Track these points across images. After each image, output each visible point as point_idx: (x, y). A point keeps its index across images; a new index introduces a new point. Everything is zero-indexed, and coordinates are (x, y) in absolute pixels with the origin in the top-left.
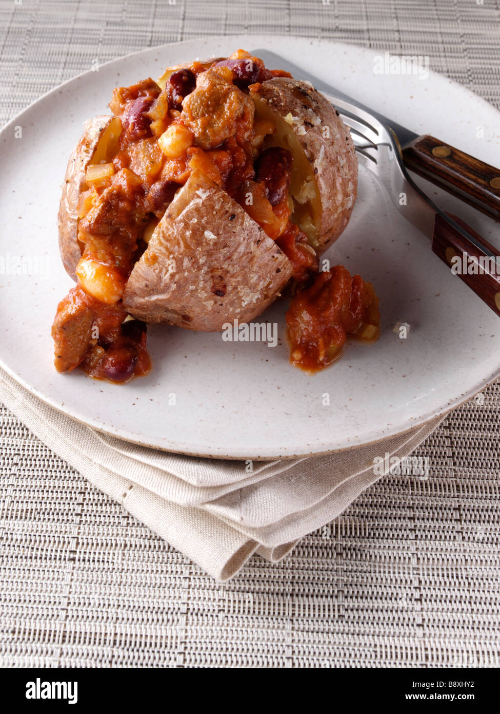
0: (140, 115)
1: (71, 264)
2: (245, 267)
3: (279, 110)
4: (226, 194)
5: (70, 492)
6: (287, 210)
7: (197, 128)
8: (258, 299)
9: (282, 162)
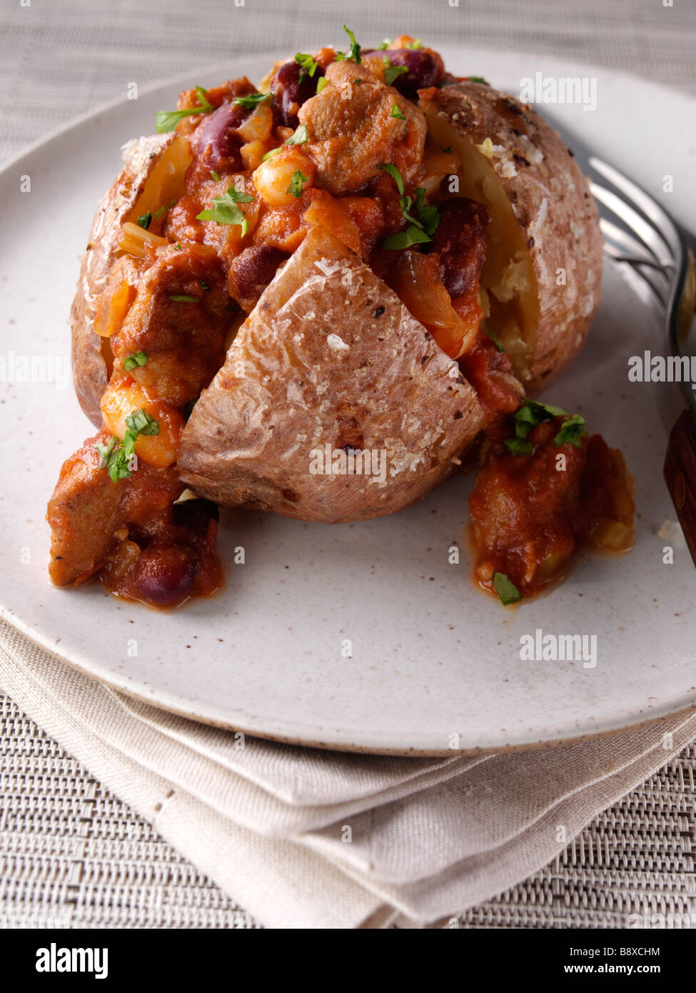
0: (225, 132)
1: (89, 393)
2: (399, 405)
3: (470, 133)
4: (370, 270)
5: (73, 780)
6: (477, 311)
7: (322, 156)
8: (419, 465)
9: (472, 223)
